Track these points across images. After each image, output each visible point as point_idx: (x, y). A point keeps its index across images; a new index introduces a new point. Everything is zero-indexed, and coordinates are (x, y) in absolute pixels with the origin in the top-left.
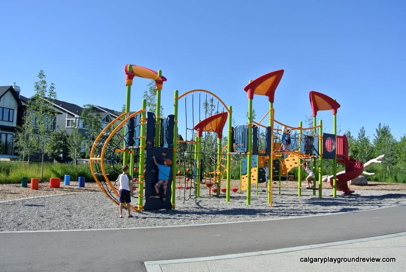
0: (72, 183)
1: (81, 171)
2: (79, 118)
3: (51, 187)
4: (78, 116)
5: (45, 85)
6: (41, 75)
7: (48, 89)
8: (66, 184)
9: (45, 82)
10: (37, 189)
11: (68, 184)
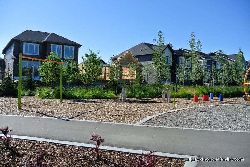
0: (214, 98)
1: (217, 91)
2: (205, 60)
3: (204, 100)
4: (205, 59)
5: (194, 41)
6: (192, 35)
7: (196, 43)
8: (211, 99)
9: (194, 39)
10: (197, 101)
11: (212, 98)
